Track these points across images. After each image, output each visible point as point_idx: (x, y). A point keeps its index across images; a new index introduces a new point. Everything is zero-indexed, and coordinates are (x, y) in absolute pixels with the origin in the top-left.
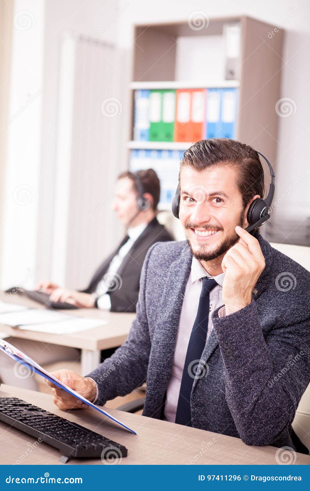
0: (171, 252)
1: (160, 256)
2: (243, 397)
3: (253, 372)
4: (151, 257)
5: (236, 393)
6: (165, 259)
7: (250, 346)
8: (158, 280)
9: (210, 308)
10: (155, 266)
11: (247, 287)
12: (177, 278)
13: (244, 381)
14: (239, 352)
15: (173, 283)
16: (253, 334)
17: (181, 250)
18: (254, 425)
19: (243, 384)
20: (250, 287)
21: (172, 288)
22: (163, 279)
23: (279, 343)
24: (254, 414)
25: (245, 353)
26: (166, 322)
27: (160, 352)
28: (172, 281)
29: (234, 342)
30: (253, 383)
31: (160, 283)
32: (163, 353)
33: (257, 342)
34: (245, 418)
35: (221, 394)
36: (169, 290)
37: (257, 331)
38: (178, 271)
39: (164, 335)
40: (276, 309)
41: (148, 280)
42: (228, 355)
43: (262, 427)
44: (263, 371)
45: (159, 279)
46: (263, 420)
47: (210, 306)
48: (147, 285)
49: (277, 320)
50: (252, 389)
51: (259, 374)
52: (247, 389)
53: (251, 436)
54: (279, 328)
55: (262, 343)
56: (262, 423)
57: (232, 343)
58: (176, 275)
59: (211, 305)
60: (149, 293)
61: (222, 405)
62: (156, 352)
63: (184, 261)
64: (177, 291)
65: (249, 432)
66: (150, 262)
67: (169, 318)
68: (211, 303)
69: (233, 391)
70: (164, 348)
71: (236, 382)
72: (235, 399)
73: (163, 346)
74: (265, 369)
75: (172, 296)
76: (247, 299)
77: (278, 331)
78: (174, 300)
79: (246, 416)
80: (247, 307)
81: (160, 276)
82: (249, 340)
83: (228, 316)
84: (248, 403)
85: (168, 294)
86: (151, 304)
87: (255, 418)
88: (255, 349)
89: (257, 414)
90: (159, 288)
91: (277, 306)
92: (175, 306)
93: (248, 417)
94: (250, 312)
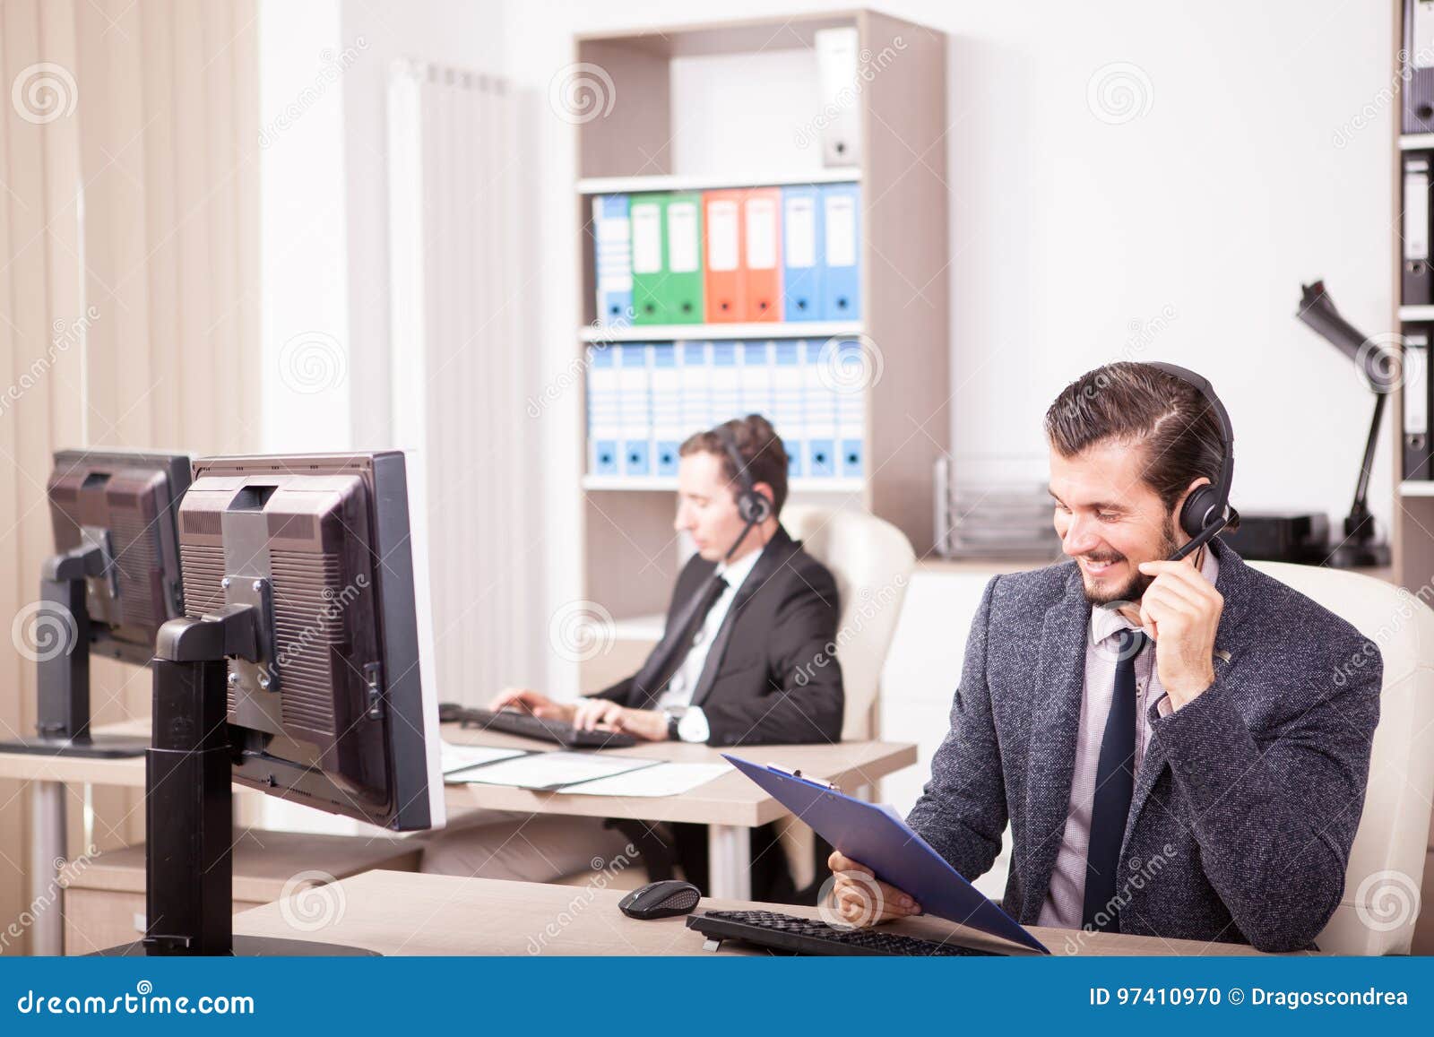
0: (1040, 587)
1: (1017, 598)
2: (1241, 860)
3: (1249, 807)
4: (994, 601)
5: (1225, 855)
6: (1029, 604)
7: (1234, 760)
8: (1019, 646)
9: (1139, 691)
10: (1009, 619)
11: (1202, 648)
12: (1066, 637)
13: (1236, 828)
14: (1215, 775)
15: (1058, 648)
16: (1235, 735)
17: (1062, 582)
18: (1272, 910)
19: (1234, 834)
20: (1207, 647)
21: (1057, 659)
22: (1030, 643)
23: (1292, 750)
24: (1268, 889)
25: (1228, 774)
26: (1054, 727)
27: (1047, 788)
28: (1055, 646)
29: (1202, 758)
30: (1254, 829)
31: (1024, 650)
32: (1056, 788)
33: (1244, 750)
34: (1251, 899)
35: (1184, 863)
36: (1051, 663)
37: (1239, 729)
38: (1066, 623)
39: (1053, 753)
40: (1273, 684)
41: (991, 648)
42: (1195, 784)
43: (1288, 910)
44: (1268, 803)
45: (1020, 643)
46: (1287, 895)
47: (1138, 687)
48: (990, 658)
49: (1278, 707)
50: (1254, 841)
51: (1262, 811)
52: (1245, 844)
53: (1270, 932)
54: (1285, 722)
55: (1254, 751)
56: (1285, 902)
57: (1198, 760)
58: (1063, 632)
59: (1140, 685)
60: (998, 674)
61: (1186, 884)
62: (1040, 787)
63: (1075, 602)
64: (1069, 664)
65: (1266, 925)
66: (994, 610)
67: (1060, 717)
68: (1138, 680)
69: (1218, 852)
70: (1055, 778)
71: (1221, 833)
72: (1226, 867)
73: (1053, 774)
74: (1270, 799)
75: (1059, 674)
76: (1207, 672)
77: (1284, 729)
78: (1066, 681)
79: (1253, 896)
80: (1211, 687)
81: (1023, 637)
82: (1228, 748)
83: (1181, 711)
84: (1251, 868)
85: (1049, 671)
86: (1005, 696)
87: (1270, 896)
88: (1244, 763)
89: (1272, 886)
90: (1023, 660)
91: (1274, 678)
92: (1069, 693)
93: (1258, 897)
94: (1219, 695)
